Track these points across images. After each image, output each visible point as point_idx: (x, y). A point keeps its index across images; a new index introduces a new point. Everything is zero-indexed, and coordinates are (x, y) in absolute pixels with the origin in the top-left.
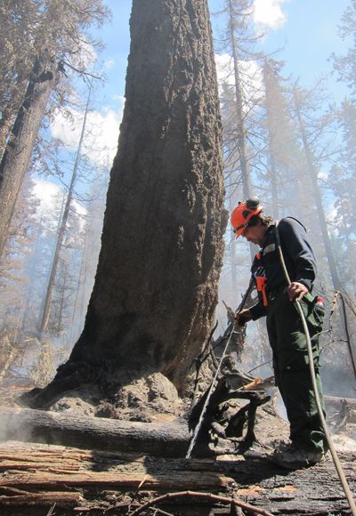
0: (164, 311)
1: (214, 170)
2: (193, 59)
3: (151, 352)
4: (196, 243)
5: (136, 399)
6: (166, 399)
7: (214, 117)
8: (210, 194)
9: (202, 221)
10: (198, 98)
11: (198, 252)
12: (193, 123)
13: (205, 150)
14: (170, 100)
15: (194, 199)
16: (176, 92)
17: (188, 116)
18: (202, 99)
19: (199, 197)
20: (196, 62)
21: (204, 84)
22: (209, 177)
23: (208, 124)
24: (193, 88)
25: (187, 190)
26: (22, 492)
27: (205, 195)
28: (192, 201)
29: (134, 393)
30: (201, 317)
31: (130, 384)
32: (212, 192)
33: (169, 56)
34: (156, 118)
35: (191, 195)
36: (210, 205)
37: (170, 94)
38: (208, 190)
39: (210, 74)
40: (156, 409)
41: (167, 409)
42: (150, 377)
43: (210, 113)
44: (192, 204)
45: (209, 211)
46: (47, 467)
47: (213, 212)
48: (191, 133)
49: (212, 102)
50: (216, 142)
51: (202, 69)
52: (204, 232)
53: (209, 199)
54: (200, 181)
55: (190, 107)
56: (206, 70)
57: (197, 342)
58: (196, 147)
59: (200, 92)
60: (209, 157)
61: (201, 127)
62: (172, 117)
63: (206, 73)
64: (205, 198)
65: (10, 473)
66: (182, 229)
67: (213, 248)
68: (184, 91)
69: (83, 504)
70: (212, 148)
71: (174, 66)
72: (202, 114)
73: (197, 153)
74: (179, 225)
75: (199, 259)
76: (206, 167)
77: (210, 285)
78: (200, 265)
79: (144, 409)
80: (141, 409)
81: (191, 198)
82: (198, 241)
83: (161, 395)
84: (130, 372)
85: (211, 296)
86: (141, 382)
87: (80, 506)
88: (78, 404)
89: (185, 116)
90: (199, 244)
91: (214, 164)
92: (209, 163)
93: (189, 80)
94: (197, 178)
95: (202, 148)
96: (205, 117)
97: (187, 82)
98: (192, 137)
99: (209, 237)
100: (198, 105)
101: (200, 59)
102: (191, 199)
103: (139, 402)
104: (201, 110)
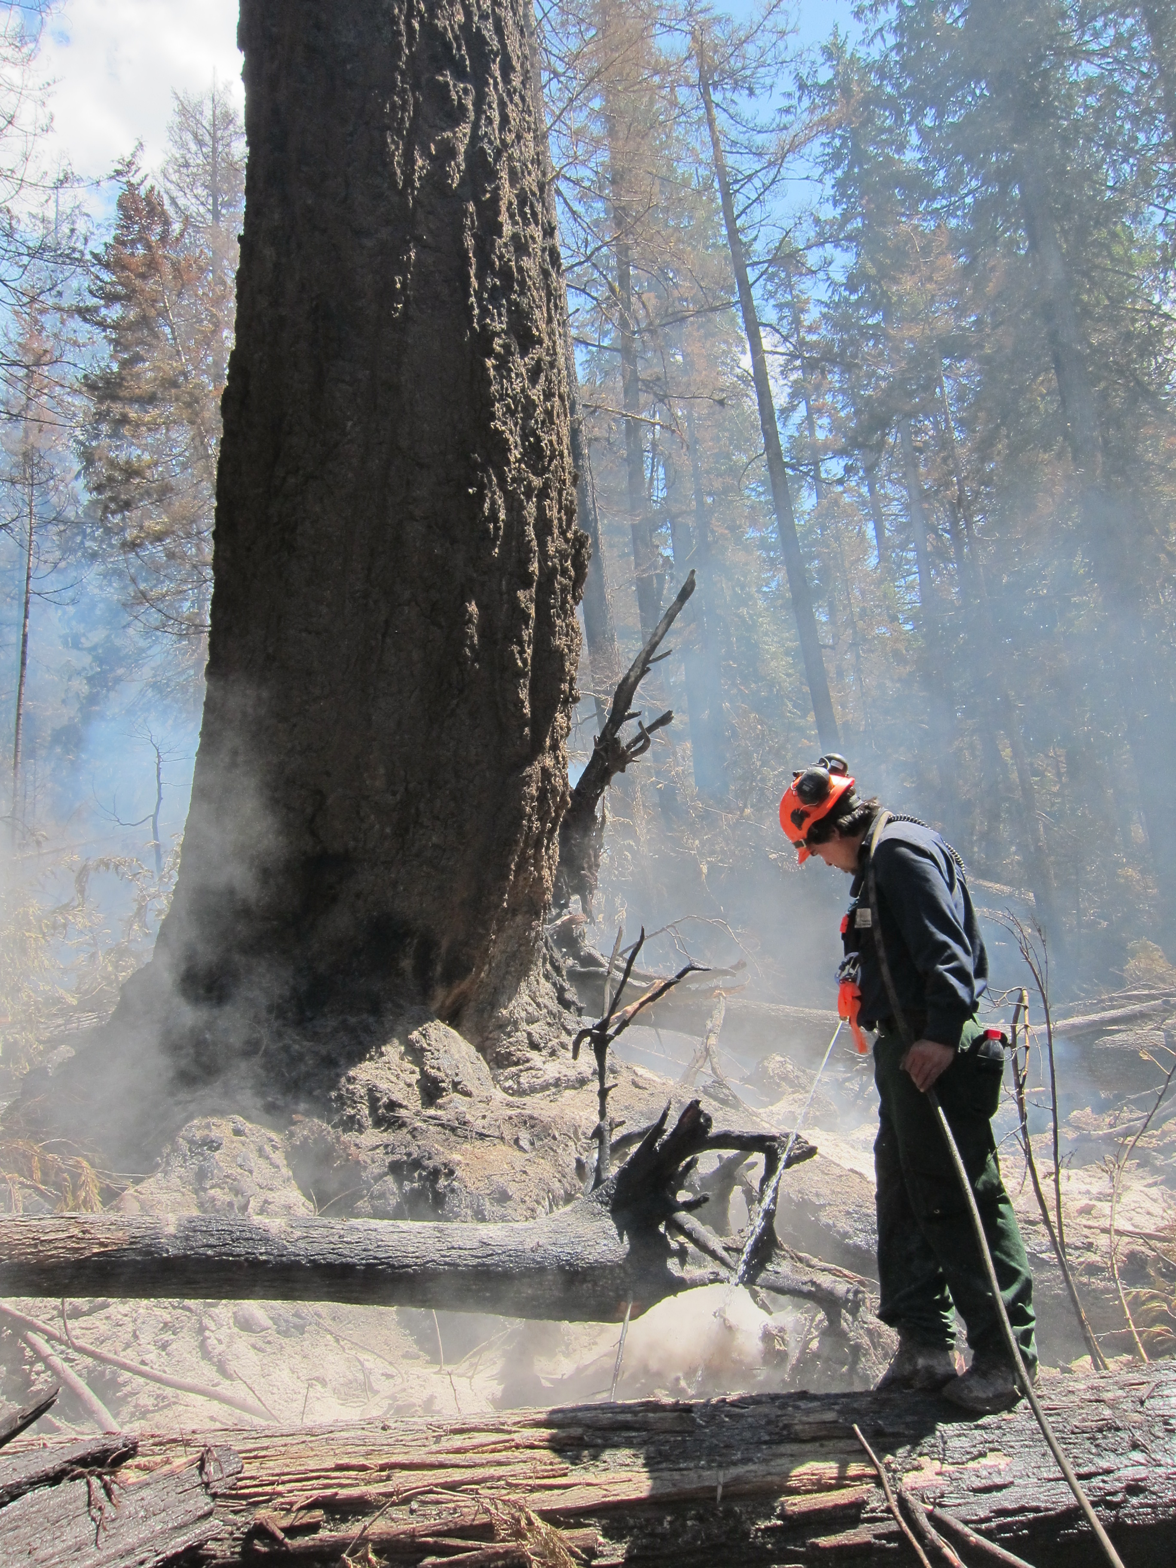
0: (435, 846)
1: (549, 413)
2: (466, 27)
3: (407, 964)
4: (515, 648)
5: (393, 1105)
6: (468, 1094)
7: (538, 234)
8: (543, 494)
9: (526, 581)
10: (492, 175)
11: (521, 674)
12: (485, 266)
13: (524, 353)
14: (409, 181)
15: (502, 515)
16: (426, 153)
17: (469, 242)
18: (504, 175)
19: (514, 506)
20: (476, 42)
21: (505, 120)
22: (538, 440)
23: (526, 262)
24: (475, 138)
25: (482, 487)
26: (470, 1543)
27: (529, 497)
28: (496, 520)
29: (383, 1085)
30: (531, 852)
31: (362, 1059)
32: (546, 485)
33: (394, 21)
34: (369, 243)
35: (493, 503)
36: (544, 527)
37: (409, 160)
38: (537, 482)
39: (516, 82)
40: (453, 1130)
41: (479, 1125)
42: (415, 1035)
43: (526, 222)
44: (497, 529)
45: (542, 544)
46: (499, 1479)
47: (551, 550)
48: (480, 299)
49: (530, 182)
50: (550, 320)
51: (496, 68)
52: (532, 612)
53: (541, 509)
54: (515, 454)
55: (471, 207)
56: (507, 68)
57: (519, 919)
58: (497, 344)
59: (498, 154)
60: (535, 373)
61: (505, 274)
62: (418, 240)
63: (507, 80)
64: (531, 508)
65: (424, 1503)
66: (473, 608)
67: (558, 657)
68: (448, 151)
69: (606, 1550)
70: (540, 342)
71: (412, 57)
72: (508, 229)
73: (503, 366)
74: (463, 599)
75: (524, 694)
76: (529, 406)
77: (549, 762)
78: (527, 711)
79: (423, 1132)
80: (413, 1132)
81: (494, 511)
82: (520, 643)
83: (455, 1085)
84: (353, 1020)
85: (554, 790)
86: (393, 1050)
87: (602, 1555)
88: (237, 1132)
89: (459, 240)
90: (522, 652)
91: (548, 395)
92: (536, 394)
93: (462, 108)
94: (503, 447)
95: (515, 347)
96: (515, 237)
97: (455, 115)
98: (485, 312)
99: (545, 626)
100: (496, 198)
101: (488, 31)
102: (494, 517)
103: (403, 1112)
104: (504, 217)
